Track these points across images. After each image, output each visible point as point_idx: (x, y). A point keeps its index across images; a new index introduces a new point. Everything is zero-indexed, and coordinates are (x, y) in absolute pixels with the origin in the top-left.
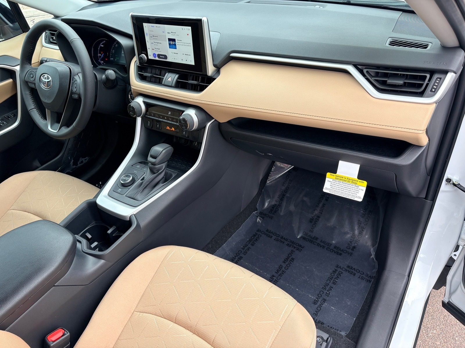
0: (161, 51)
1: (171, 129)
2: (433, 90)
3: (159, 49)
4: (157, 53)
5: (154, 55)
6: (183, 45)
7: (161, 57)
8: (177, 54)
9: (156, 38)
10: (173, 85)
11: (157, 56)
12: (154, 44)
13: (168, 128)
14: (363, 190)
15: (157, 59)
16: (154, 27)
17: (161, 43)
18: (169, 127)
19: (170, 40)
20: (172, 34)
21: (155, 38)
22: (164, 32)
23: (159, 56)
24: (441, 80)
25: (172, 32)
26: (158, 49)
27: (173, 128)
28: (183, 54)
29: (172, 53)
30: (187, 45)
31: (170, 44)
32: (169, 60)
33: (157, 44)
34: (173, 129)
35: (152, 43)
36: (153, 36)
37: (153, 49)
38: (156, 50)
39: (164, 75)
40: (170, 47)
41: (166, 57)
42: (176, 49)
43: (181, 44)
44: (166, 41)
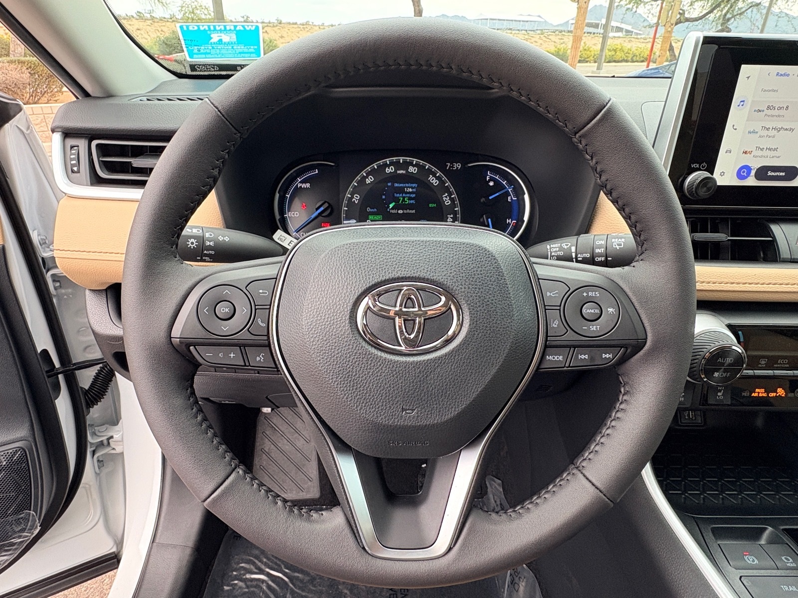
0: (778, 157)
1: (772, 395)
3: (776, 149)
4: (756, 164)
5: (744, 171)
7: (773, 174)
9: (782, 112)
11: (753, 173)
12: (765, 133)
13: (760, 392)
15: (751, 181)
16: (788, 76)
17: (792, 130)
18: (763, 390)
21: (776, 112)
23: (762, 173)
26: (770, 149)
27: (779, 390)
33: (774, 132)
34: (781, 392)
35: (754, 132)
36: (769, 107)
37: (745, 153)
38: (760, 153)
39: (770, 233)
41: (791, 173)
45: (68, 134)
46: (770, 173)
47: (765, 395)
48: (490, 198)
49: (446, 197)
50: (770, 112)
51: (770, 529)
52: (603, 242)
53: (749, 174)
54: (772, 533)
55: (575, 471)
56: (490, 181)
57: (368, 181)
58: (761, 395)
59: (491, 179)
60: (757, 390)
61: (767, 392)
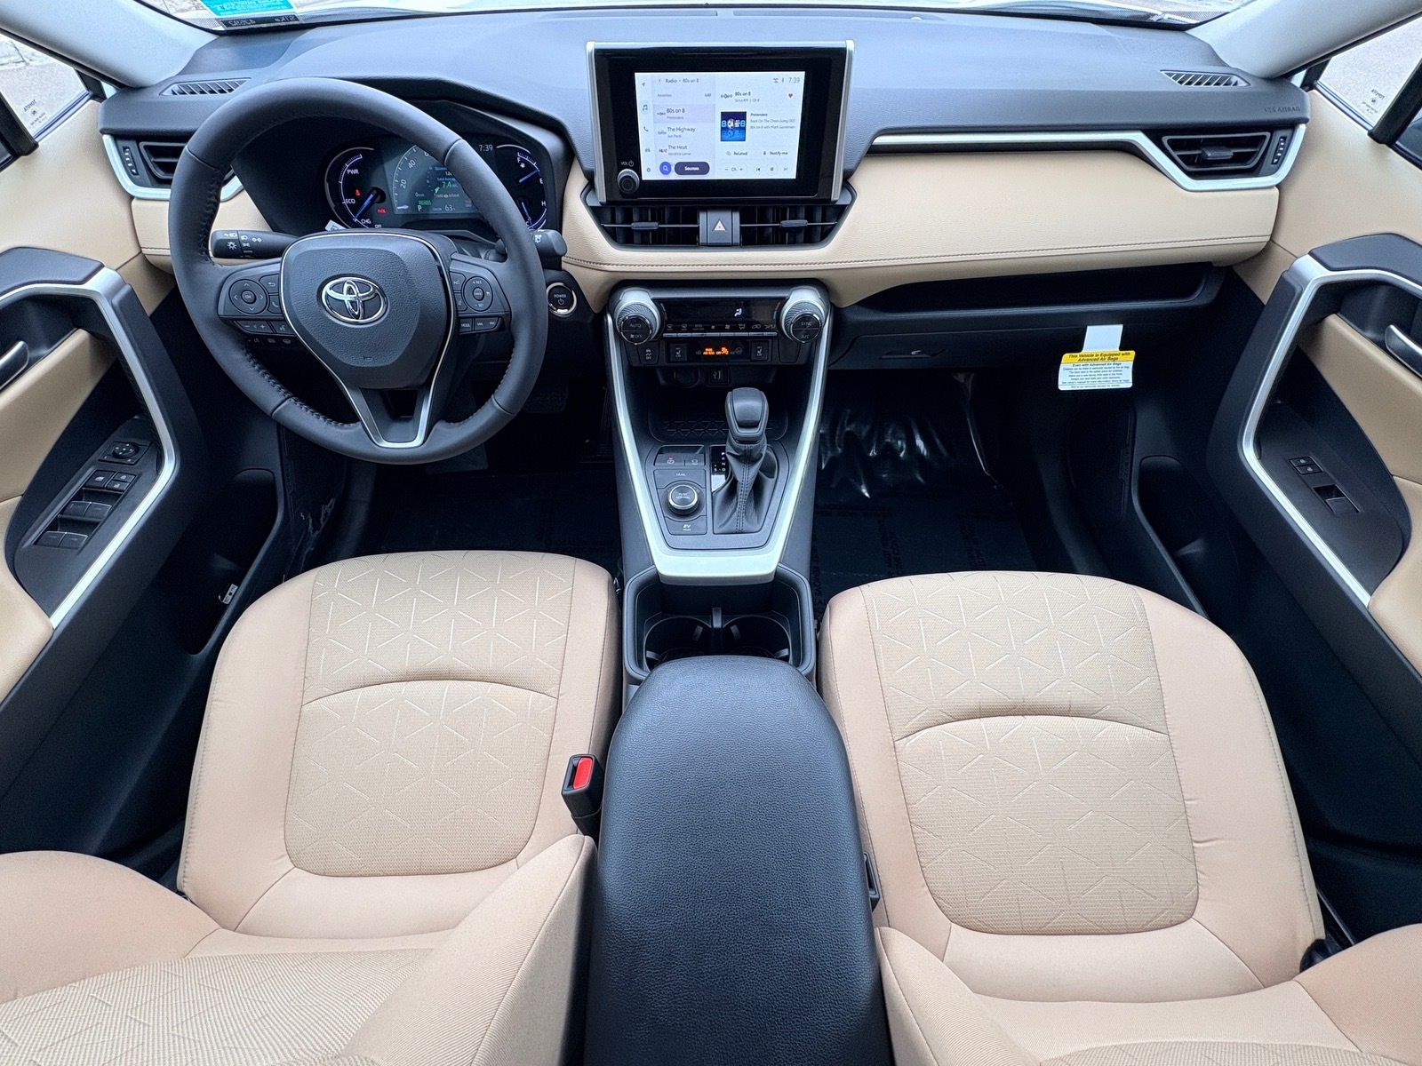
0: (689, 154)
1: (719, 353)
2: (1276, 160)
3: (685, 147)
4: (673, 161)
5: (665, 167)
6: (767, 127)
7: (689, 169)
8: (746, 154)
9: (681, 114)
10: (737, 239)
11: (673, 168)
12: (671, 133)
13: (709, 351)
14: (1128, 367)
15: (673, 176)
16: (676, 81)
17: (693, 130)
18: (711, 350)
19: (726, 116)
20: (738, 97)
21: (675, 115)
22: (709, 95)
23: (680, 168)
24: (1288, 141)
25: (737, 94)
26: (681, 147)
27: (723, 349)
28: (765, 153)
29: (729, 153)
30: (785, 124)
31: (724, 129)
32: (714, 174)
33: (679, 133)
34: (725, 351)
35: (663, 132)
36: (668, 111)
37: (662, 151)
38: (672, 151)
39: (695, 221)
40: (725, 137)
41: (704, 168)
42: (744, 140)
43: (765, 124)
44: (714, 121)
45: (118, 136)
46: (687, 169)
47: (713, 353)
48: (521, 181)
50: (670, 115)
51: (702, 446)
53: (670, 170)
57: (411, 166)
58: (710, 354)
60: (707, 349)
61: (715, 350)
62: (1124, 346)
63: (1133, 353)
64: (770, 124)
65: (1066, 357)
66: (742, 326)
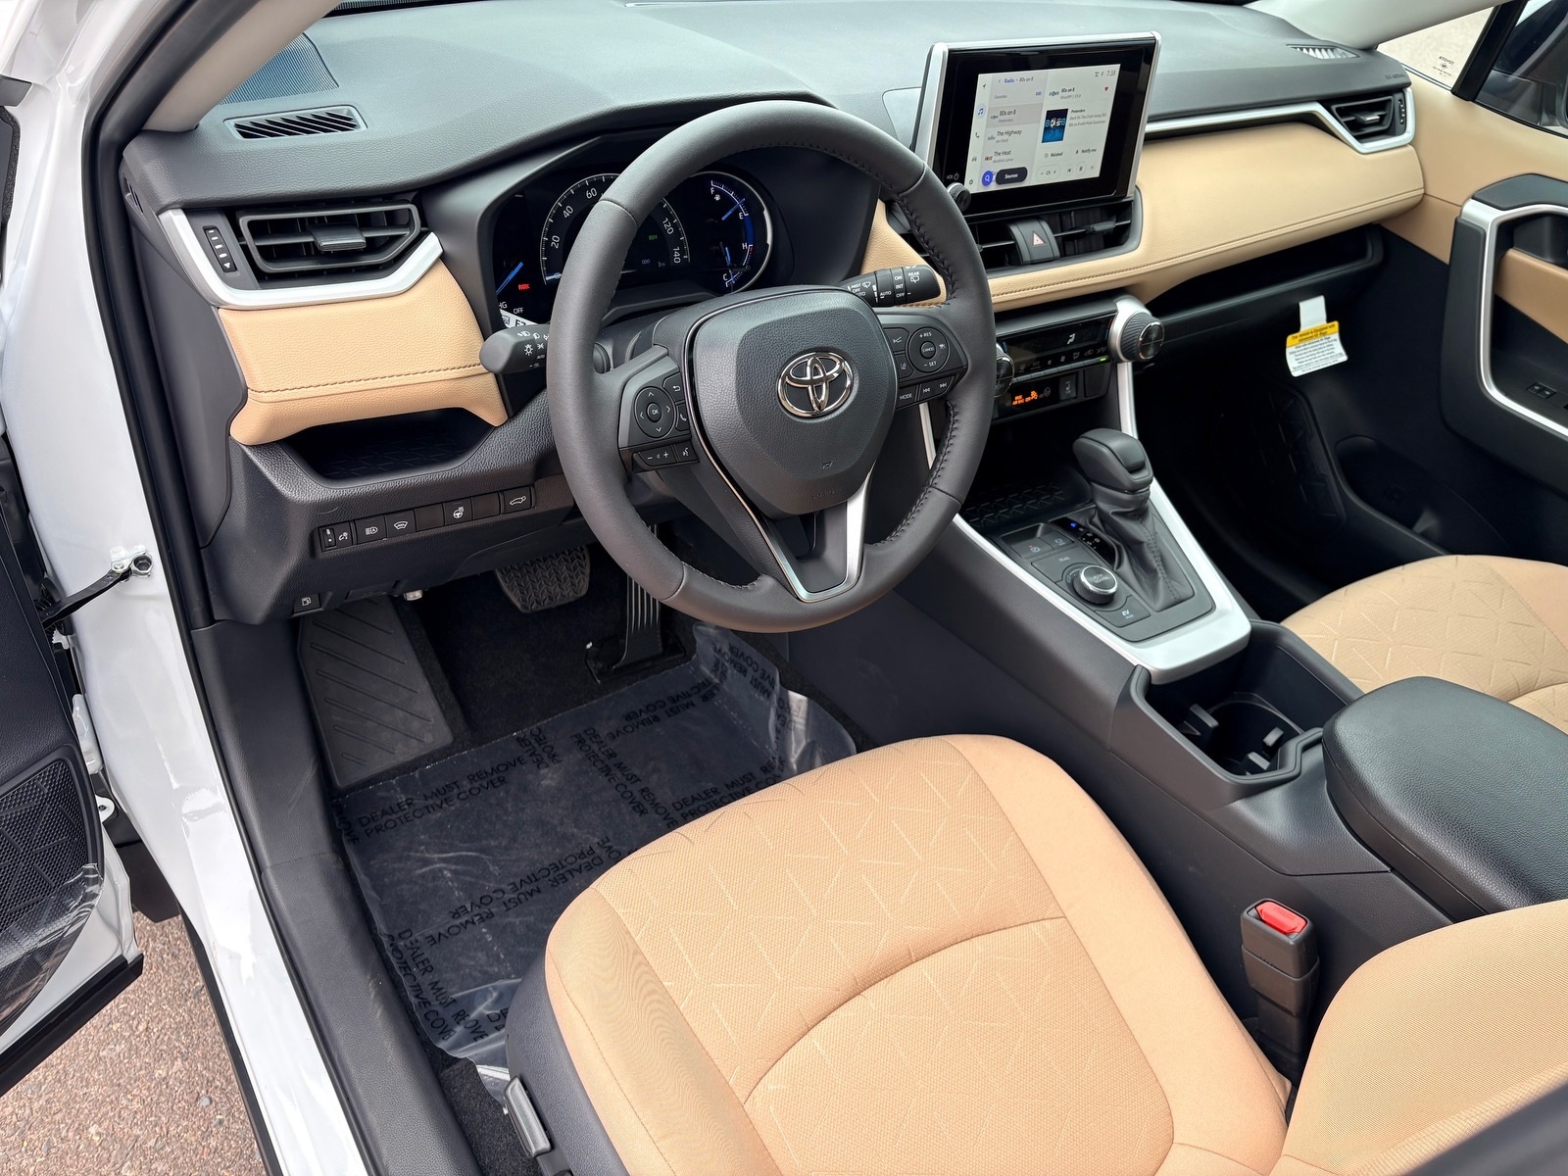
0: (1011, 160)
1: (1028, 399)
3: (1009, 153)
4: (996, 169)
6: (1084, 124)
7: (1009, 177)
8: (1061, 154)
9: (1012, 116)
10: (1057, 253)
11: (994, 177)
12: (1000, 138)
13: (1019, 400)
14: (1335, 340)
15: (993, 187)
16: (1013, 81)
17: (1019, 132)
18: (1020, 397)
19: (1051, 115)
20: (1063, 94)
21: (1006, 117)
22: (1039, 94)
23: (1001, 177)
24: (1403, 101)
25: (1063, 91)
26: (1005, 153)
28: (1077, 152)
29: (1046, 155)
30: (1097, 119)
31: (1047, 129)
32: (1031, 181)
33: (1006, 137)
34: (1034, 395)
35: (992, 138)
36: (1002, 113)
37: (987, 159)
38: (998, 158)
39: (1010, 236)
40: (1049, 136)
41: (1022, 173)
42: (1062, 140)
43: (1081, 121)
44: (1039, 122)
45: (191, 210)
46: (1007, 177)
47: (1022, 401)
48: (723, 219)
49: (667, 223)
50: (1002, 118)
51: (1042, 524)
52: (901, 278)
54: (1044, 528)
55: (930, 489)
56: (715, 193)
57: (567, 214)
58: (1020, 402)
59: (717, 191)
60: (1016, 398)
61: (1024, 397)
62: (1329, 319)
63: (1336, 323)
64: (1086, 120)
65: (1290, 339)
66: (1076, 355)
